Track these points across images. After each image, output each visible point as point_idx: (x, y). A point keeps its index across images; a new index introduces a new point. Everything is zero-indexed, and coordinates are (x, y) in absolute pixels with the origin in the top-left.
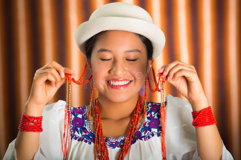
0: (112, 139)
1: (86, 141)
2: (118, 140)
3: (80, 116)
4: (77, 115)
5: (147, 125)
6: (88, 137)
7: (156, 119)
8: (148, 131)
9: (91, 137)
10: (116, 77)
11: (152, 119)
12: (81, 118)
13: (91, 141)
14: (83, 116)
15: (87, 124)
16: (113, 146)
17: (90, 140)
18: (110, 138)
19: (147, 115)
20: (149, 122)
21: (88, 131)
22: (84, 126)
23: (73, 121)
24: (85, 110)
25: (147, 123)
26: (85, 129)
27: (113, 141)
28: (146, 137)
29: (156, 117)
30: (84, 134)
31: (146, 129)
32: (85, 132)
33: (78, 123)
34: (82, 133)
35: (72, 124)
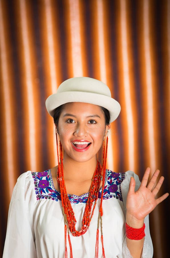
0: (75, 197)
1: (53, 199)
2: (81, 197)
3: (44, 178)
4: (42, 178)
5: (107, 189)
6: (54, 195)
7: (115, 185)
8: (107, 194)
9: (57, 195)
10: (79, 139)
11: (112, 184)
12: (46, 179)
13: (58, 198)
14: (47, 178)
15: (51, 184)
16: (76, 201)
17: (56, 198)
18: (74, 196)
19: (108, 180)
20: (109, 186)
21: (53, 190)
22: (49, 186)
23: (39, 185)
24: (48, 172)
25: (107, 187)
26: (50, 188)
27: (76, 198)
28: (105, 197)
29: (115, 183)
30: (50, 193)
31: (105, 192)
32: (50, 191)
33: (44, 185)
34: (48, 192)
35: (38, 187)
